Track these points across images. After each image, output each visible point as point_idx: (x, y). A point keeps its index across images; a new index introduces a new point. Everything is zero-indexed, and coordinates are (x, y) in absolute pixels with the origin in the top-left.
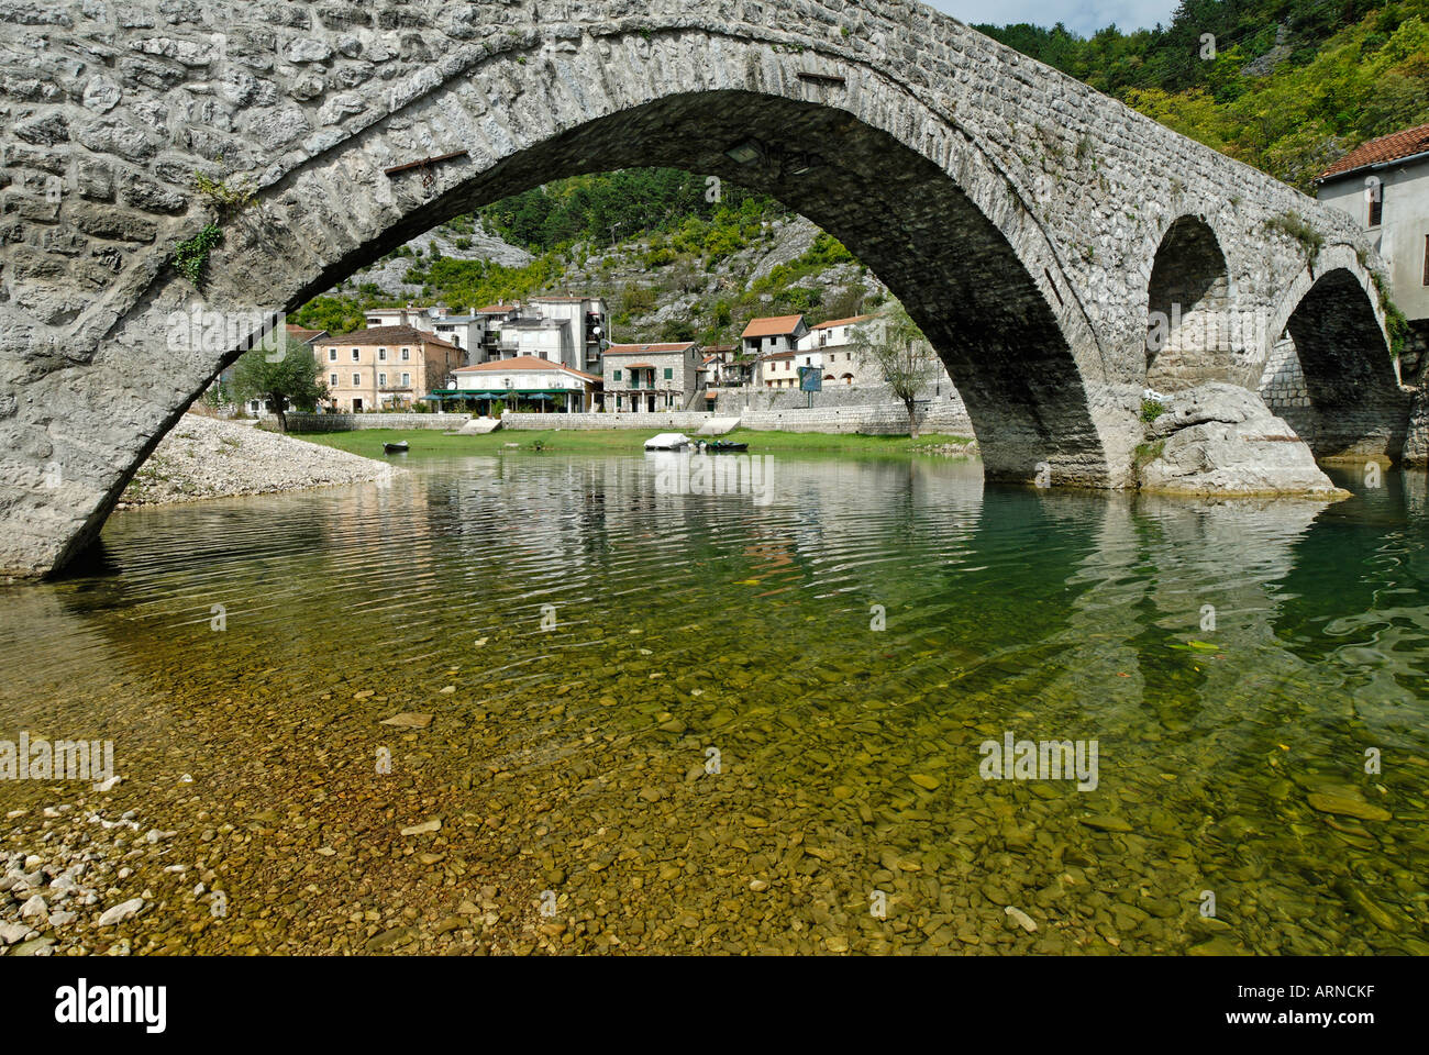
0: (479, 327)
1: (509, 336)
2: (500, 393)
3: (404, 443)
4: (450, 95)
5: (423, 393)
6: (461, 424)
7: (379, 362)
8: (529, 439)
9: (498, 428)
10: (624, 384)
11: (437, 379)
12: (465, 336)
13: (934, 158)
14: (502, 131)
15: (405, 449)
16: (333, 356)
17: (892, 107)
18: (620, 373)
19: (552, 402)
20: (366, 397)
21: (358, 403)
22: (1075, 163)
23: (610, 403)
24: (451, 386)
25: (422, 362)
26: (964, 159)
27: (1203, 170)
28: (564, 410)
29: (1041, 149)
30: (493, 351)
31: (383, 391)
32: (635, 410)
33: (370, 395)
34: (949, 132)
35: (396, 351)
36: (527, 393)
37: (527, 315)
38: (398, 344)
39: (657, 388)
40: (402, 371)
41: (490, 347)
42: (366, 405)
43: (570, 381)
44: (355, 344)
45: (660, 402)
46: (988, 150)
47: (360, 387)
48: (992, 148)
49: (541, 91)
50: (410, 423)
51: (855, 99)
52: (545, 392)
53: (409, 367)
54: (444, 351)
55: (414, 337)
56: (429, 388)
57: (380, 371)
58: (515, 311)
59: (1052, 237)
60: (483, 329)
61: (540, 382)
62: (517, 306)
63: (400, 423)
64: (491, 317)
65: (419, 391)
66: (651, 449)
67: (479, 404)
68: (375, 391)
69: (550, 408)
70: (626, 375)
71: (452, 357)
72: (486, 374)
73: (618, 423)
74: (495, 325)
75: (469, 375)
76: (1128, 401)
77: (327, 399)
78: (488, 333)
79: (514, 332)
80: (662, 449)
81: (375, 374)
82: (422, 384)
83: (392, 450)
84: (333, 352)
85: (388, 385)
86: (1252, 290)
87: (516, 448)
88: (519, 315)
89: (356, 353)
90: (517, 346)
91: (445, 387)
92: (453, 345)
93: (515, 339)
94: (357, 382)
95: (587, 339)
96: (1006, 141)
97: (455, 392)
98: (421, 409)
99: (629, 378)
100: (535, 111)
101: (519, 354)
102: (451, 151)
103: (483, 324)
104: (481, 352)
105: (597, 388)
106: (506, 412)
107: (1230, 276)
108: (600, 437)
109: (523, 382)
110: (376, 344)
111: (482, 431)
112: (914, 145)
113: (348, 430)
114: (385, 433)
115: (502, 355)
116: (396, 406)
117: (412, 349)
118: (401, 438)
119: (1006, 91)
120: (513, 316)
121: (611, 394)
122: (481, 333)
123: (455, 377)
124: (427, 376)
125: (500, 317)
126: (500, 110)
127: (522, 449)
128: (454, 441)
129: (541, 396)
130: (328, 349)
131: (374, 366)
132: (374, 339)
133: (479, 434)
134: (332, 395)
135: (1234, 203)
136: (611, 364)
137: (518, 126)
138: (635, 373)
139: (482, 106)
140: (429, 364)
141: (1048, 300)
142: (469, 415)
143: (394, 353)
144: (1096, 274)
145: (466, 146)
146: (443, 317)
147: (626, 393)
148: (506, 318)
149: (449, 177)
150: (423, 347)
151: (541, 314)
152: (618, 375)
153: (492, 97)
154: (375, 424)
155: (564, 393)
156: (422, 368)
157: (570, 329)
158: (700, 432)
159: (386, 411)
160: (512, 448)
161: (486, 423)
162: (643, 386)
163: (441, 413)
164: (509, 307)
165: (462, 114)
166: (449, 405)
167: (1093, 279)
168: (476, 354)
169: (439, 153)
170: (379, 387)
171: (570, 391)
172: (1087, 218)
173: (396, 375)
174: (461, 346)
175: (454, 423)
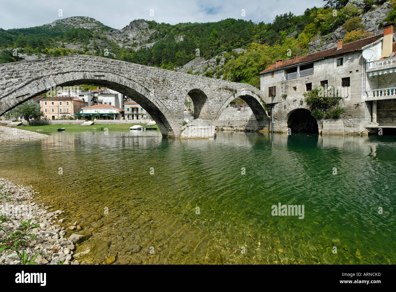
0: (91, 95)
1: (100, 98)
2: (95, 114)
3: (64, 128)
4: (27, 86)
5: (73, 114)
6: (82, 123)
7: (60, 105)
8: (100, 127)
9: (93, 124)
10: (130, 112)
11: (77, 110)
12: (86, 98)
13: (126, 85)
14: (36, 90)
15: (64, 130)
16: (46, 104)
17: (116, 78)
18: (129, 109)
19: (109, 117)
20: (56, 115)
21: (53, 117)
22: (162, 83)
23: (126, 117)
24: (81, 112)
25: (73, 105)
26: (133, 85)
27: (199, 80)
28: (113, 119)
29: (153, 81)
30: (96, 102)
31: (61, 113)
32: (133, 119)
33: (57, 115)
34: (130, 81)
35: (65, 103)
36: (103, 114)
37: (106, 92)
38: (65, 100)
39: (139, 113)
40: (67, 108)
41: (94, 101)
42: (56, 117)
43: (115, 111)
44: (53, 100)
45: (140, 117)
46: (139, 83)
47: (54, 112)
48: (140, 82)
49: (43, 84)
50: (67, 123)
51: (107, 78)
52: (108, 114)
53: (69, 107)
54: (79, 103)
55: (70, 99)
56: (75, 113)
57: (60, 108)
58: (102, 91)
59: (157, 96)
60: (93, 96)
61: (107, 111)
62: (103, 90)
63: (65, 123)
64: (95, 93)
65: (72, 114)
66: (131, 129)
67: (88, 117)
68: (58, 114)
69: (109, 118)
70: (131, 109)
71: (82, 104)
72: (91, 109)
73: (126, 122)
74: (96, 95)
75: (86, 109)
76: (179, 122)
77: (43, 116)
78: (94, 97)
79: (102, 97)
80: (134, 129)
81: (58, 109)
82: (73, 112)
83: (59, 130)
84: (46, 103)
85: (63, 112)
86: (215, 101)
87: (95, 129)
88: (103, 92)
89: (53, 103)
90: (102, 101)
91: (79, 112)
92: (82, 101)
93: (102, 99)
94: (53, 111)
95: (123, 99)
96: (144, 81)
97: (82, 114)
98: (72, 119)
99: (131, 110)
100: (42, 87)
101: (103, 103)
102: (27, 94)
103: (92, 95)
104: (92, 102)
105: (122, 113)
106: (95, 119)
107: (209, 99)
108: (120, 126)
109: (102, 111)
110: (59, 100)
111: (88, 125)
112: (121, 83)
113: (49, 125)
114: (60, 126)
115: (98, 103)
116: (64, 118)
117: (70, 102)
118: (64, 127)
119: (144, 73)
120: (101, 93)
121: (126, 114)
122: (92, 97)
123: (82, 110)
124: (74, 110)
125: (98, 93)
126: (36, 87)
127: (97, 129)
128: (79, 128)
129: (106, 115)
130: (44, 102)
131: (58, 107)
132: (58, 99)
133: (87, 126)
134: (45, 115)
135: (209, 85)
136: (126, 106)
137: (39, 89)
138: (133, 109)
139: (32, 87)
140: (75, 106)
141: (157, 106)
142: (85, 121)
143: (64, 103)
144: (169, 101)
145: (29, 92)
146: (81, 92)
147: (131, 114)
148: (99, 93)
149: (27, 97)
150: (73, 102)
151: (110, 92)
152: (128, 109)
153: (34, 85)
154: (57, 123)
155: (113, 114)
156: (73, 107)
157: (118, 96)
158: (147, 125)
159: (61, 119)
160: (94, 130)
161: (90, 122)
162: (135, 112)
163: (77, 120)
164: (100, 90)
165: (29, 88)
166: (80, 117)
167: (168, 102)
168: (90, 103)
169: (25, 94)
170: (60, 112)
171: (115, 114)
172: (166, 92)
173: (65, 110)
174: (85, 101)
175: (80, 123)
